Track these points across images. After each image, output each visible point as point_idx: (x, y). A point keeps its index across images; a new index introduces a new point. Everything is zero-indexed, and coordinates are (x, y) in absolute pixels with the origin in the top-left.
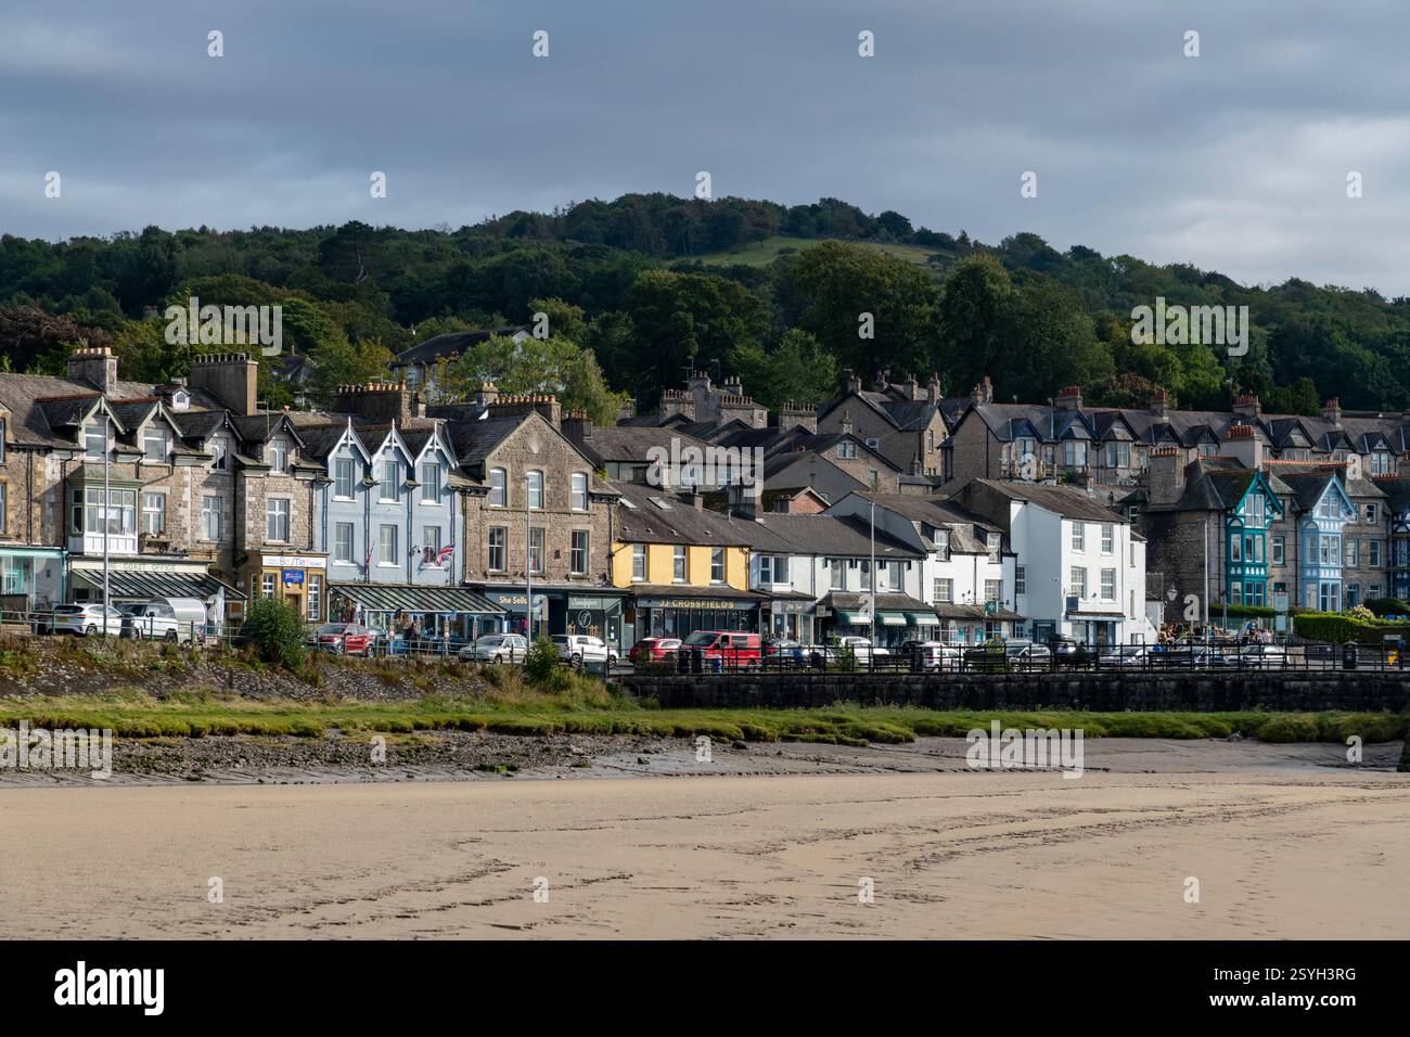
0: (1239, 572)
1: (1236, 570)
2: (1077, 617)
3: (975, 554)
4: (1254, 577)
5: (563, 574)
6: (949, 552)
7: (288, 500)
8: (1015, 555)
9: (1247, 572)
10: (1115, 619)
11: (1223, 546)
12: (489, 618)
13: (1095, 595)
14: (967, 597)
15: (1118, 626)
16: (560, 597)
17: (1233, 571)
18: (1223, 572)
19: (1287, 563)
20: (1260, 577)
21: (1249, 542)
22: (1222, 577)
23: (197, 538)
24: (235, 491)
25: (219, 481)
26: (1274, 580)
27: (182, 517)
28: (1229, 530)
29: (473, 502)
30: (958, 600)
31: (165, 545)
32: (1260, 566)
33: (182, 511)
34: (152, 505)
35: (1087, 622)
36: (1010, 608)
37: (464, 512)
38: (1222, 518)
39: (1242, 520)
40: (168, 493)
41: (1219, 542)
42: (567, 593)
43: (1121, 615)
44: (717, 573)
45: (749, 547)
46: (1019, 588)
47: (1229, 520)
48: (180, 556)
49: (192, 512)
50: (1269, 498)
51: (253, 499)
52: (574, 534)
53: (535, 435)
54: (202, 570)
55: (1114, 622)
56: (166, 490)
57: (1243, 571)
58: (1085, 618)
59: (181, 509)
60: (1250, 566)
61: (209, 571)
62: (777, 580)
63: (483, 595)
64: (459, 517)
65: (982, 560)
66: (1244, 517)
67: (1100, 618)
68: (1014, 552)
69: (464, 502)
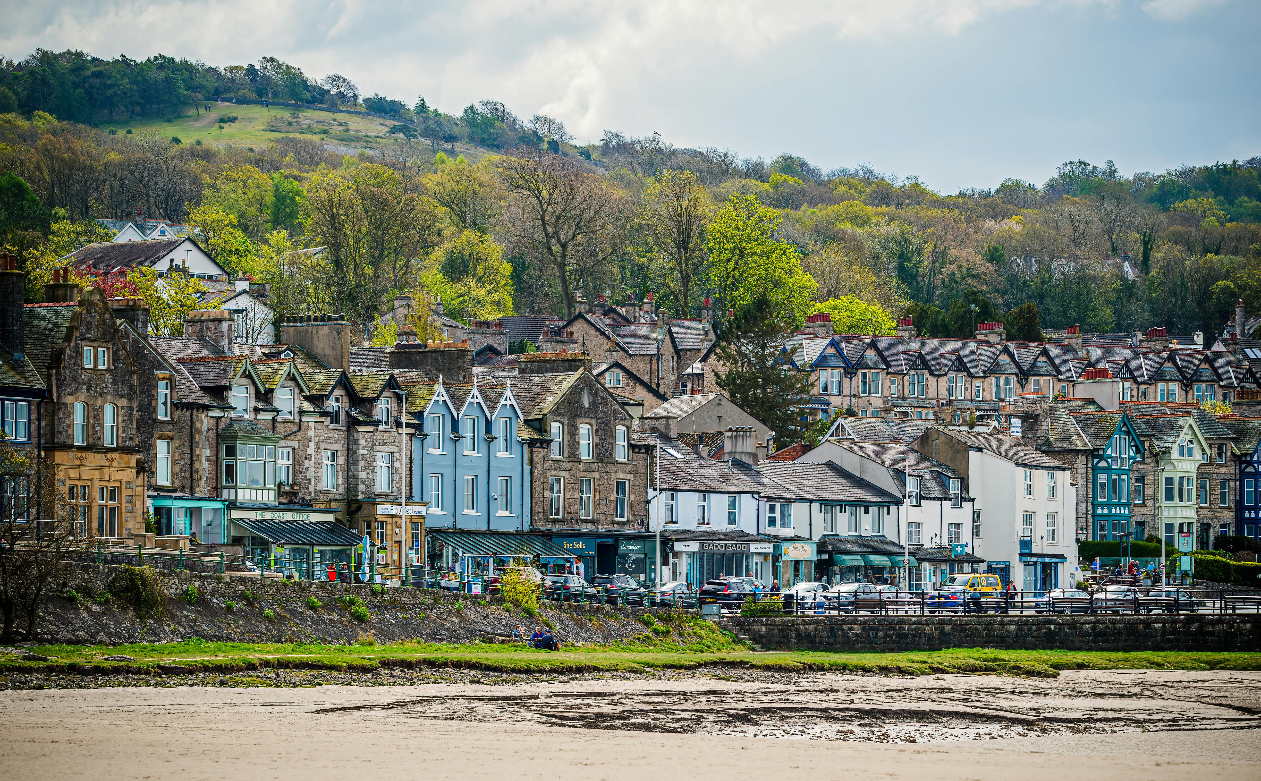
0: (1106, 511)
1: (1102, 509)
2: (1029, 559)
3: (941, 499)
4: (1120, 515)
5: (609, 518)
6: (921, 498)
7: (392, 453)
8: (973, 500)
9: (1113, 511)
10: (1058, 560)
11: (1090, 485)
12: (560, 562)
13: (1042, 537)
14: (935, 540)
15: (1060, 566)
16: (610, 541)
17: (1099, 511)
18: (1090, 512)
19: (1146, 502)
20: (1124, 516)
21: (1114, 481)
22: (1089, 516)
23: (319, 489)
24: (348, 444)
25: (335, 436)
26: (1134, 519)
27: (307, 469)
28: (1095, 470)
29: (539, 453)
30: (927, 544)
31: (295, 494)
32: (1124, 505)
33: (307, 464)
34: (283, 459)
35: (1035, 563)
36: (968, 550)
37: (531, 462)
38: (1089, 459)
39: (1109, 460)
40: (296, 447)
41: (1087, 482)
42: (617, 538)
43: (1062, 557)
44: (732, 519)
45: (758, 493)
46: (975, 532)
47: (1096, 460)
48: (308, 506)
49: (315, 463)
50: (1133, 439)
51: (365, 452)
52: (618, 482)
53: (586, 390)
54: (330, 518)
55: (1056, 563)
56: (295, 444)
57: (1110, 511)
58: (1035, 559)
59: (306, 461)
60: (1115, 505)
61: (336, 519)
62: (783, 525)
63: (550, 540)
64: (527, 468)
65: (947, 505)
66: (1111, 457)
67: (1046, 560)
68: (972, 497)
69: (531, 452)
